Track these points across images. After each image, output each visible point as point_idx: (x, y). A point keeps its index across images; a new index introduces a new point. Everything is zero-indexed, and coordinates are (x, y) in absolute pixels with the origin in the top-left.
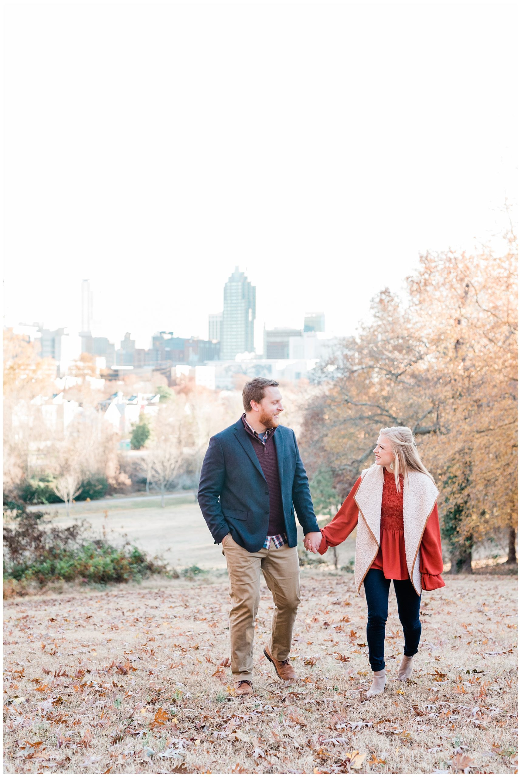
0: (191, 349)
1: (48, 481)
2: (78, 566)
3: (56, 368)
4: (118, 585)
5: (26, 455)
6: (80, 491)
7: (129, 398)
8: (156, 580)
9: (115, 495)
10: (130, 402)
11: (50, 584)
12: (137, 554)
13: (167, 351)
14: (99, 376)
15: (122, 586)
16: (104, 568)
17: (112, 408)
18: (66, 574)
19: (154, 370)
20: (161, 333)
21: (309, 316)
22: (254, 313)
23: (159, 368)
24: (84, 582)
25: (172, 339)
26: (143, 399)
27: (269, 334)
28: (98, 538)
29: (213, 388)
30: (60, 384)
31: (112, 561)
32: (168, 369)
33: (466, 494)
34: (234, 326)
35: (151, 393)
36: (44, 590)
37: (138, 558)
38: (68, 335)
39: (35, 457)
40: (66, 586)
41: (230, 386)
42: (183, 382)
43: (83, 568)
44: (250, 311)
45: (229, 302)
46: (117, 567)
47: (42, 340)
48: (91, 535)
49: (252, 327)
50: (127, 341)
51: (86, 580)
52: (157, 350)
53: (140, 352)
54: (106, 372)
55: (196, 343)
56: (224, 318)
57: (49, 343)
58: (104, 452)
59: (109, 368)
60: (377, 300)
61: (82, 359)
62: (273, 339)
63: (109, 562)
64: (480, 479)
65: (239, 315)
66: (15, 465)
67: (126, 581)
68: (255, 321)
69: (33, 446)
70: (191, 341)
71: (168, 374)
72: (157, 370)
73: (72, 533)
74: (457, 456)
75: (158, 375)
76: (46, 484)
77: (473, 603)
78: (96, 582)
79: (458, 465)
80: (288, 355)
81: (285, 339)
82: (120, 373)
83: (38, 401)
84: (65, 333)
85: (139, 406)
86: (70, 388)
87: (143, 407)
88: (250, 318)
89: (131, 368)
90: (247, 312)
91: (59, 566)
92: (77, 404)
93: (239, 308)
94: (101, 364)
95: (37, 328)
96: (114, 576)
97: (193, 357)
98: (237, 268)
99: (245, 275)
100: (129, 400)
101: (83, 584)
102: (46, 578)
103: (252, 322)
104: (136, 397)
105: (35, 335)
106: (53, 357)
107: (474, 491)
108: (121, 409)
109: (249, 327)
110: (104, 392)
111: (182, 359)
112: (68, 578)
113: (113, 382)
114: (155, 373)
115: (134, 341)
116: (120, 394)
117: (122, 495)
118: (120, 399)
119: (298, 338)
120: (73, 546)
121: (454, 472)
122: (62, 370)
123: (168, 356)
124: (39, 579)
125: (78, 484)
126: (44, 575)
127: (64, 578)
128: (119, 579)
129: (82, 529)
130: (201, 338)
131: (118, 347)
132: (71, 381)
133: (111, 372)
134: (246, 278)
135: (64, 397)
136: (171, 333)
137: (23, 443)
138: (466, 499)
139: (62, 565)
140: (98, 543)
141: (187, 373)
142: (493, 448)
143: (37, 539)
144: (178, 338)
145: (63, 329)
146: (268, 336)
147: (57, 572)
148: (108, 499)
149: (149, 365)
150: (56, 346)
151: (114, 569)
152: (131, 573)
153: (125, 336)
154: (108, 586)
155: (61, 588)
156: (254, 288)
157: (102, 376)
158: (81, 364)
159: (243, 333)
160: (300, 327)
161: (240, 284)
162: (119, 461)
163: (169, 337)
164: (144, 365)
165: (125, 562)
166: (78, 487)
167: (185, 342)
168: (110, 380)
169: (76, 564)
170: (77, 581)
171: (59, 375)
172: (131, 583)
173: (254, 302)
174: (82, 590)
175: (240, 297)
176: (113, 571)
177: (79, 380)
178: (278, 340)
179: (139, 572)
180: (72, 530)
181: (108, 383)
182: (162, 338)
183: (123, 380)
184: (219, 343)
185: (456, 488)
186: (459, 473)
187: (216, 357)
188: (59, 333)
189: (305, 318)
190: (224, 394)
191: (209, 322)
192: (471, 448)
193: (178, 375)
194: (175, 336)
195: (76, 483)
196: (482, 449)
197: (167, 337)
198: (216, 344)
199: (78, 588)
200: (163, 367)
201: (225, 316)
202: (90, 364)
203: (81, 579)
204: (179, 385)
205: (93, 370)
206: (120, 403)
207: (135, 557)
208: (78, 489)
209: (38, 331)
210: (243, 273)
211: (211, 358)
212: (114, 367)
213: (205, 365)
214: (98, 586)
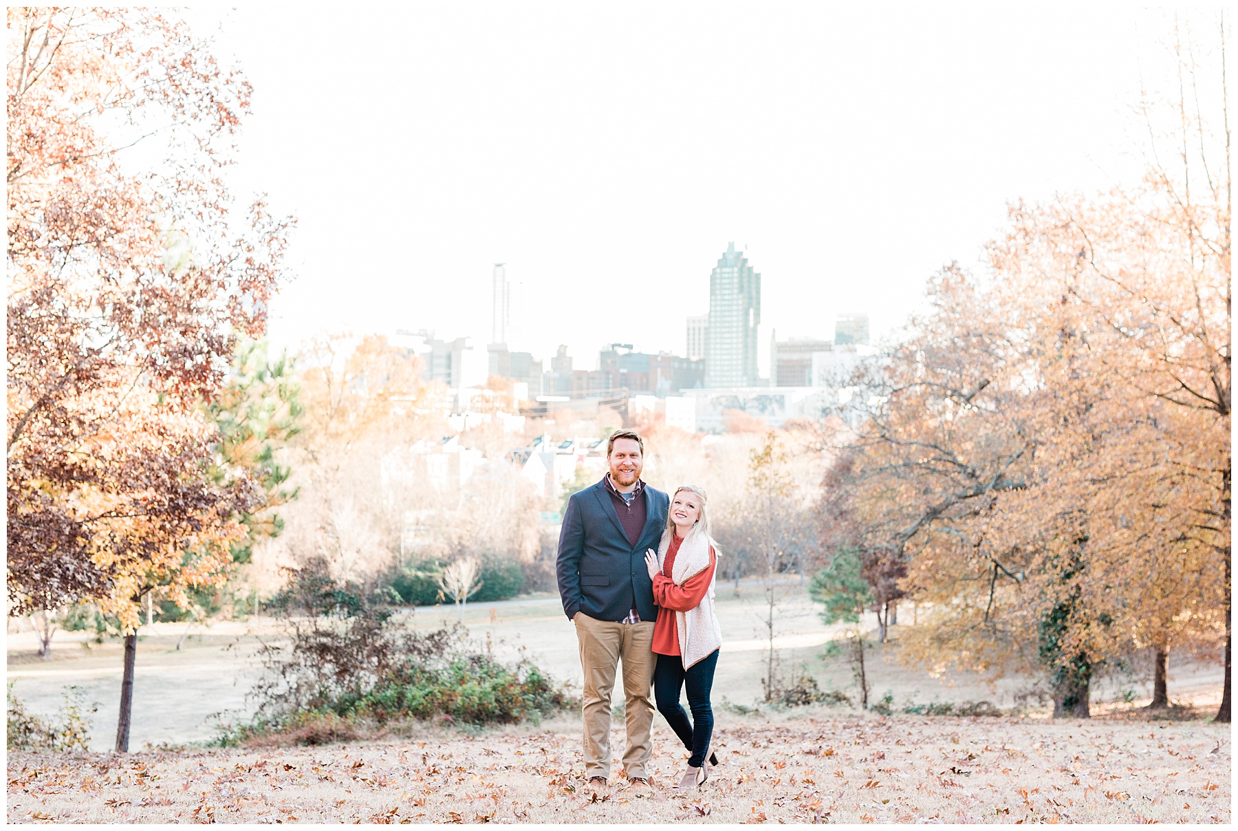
0: (659, 370)
1: (431, 570)
2: (439, 695)
3: (452, 399)
4: (503, 727)
5: (399, 530)
6: (480, 585)
7: (560, 444)
8: (564, 721)
9: (534, 594)
10: (562, 450)
11: (391, 724)
12: (535, 677)
13: (624, 374)
14: (518, 412)
15: (509, 728)
16: (480, 699)
17: (534, 460)
18: (421, 708)
19: (600, 403)
20: (613, 346)
21: (844, 319)
22: (757, 315)
23: (609, 399)
24: (447, 720)
25: (629, 355)
26: (581, 446)
27: (781, 348)
28: (478, 652)
29: (693, 431)
30: (456, 424)
31: (494, 688)
32: (623, 402)
33: (1074, 584)
34: (726, 335)
35: (594, 437)
36: (382, 732)
37: (538, 685)
38: (470, 348)
39: (412, 534)
40: (417, 726)
41: (719, 428)
42: (646, 421)
43: (445, 698)
44: (752, 311)
45: (719, 297)
46: (501, 698)
47: (431, 357)
48: (467, 647)
49: (755, 337)
50: (561, 358)
51: (450, 718)
52: (608, 373)
53: (580, 375)
54: (528, 405)
55: (668, 360)
56: (710, 322)
57: (443, 361)
58: (518, 525)
59: (533, 399)
60: (938, 281)
61: (491, 385)
62: (786, 356)
63: (489, 690)
64: (1097, 561)
65: (735, 319)
66: (380, 544)
67: (516, 721)
68: (759, 327)
69: (410, 517)
70: (659, 359)
71: (623, 408)
72: (606, 403)
73: (437, 642)
74: (1060, 522)
75: (607, 411)
76: (428, 574)
77: (1059, 757)
78: (466, 721)
79: (1062, 538)
80: (810, 380)
81: (806, 356)
82: (548, 406)
83: (419, 447)
84: (467, 345)
85: (575, 457)
86: (472, 430)
87: (581, 458)
88: (751, 324)
89: (567, 399)
90: (747, 314)
91: (409, 695)
92: (480, 453)
93: (735, 308)
94: (521, 393)
95: (425, 339)
96: (497, 712)
97: (663, 383)
98: (731, 246)
99: (745, 256)
100: (560, 447)
101: (446, 724)
102: (388, 713)
103: (755, 330)
104: (571, 442)
105: (420, 348)
106: (449, 383)
107: (1087, 580)
108: (548, 461)
109: (750, 336)
110: (525, 437)
111: (646, 386)
112: (422, 714)
113: (538, 420)
114: (603, 407)
115: (571, 358)
116: (547, 438)
117: (545, 594)
118: (548, 446)
119: (827, 354)
120: (436, 664)
121: (1055, 549)
122: (461, 403)
123: (625, 381)
124: (376, 714)
125: (477, 574)
126: (385, 708)
127: (415, 715)
128: (505, 717)
129: (454, 637)
130: (675, 354)
131: (547, 367)
132: (475, 419)
133: (536, 406)
134: (745, 261)
135: (459, 443)
136: (630, 347)
137: (394, 511)
138: (1073, 593)
139: (414, 693)
140: (477, 660)
141: (652, 409)
142: (1120, 509)
143: (381, 651)
144: (640, 354)
145: (464, 339)
146: (779, 351)
147: (405, 703)
148: (523, 599)
149: (594, 395)
150: (454, 365)
151: (497, 700)
152: (524, 707)
153: (559, 351)
154: (486, 727)
155: (409, 729)
156: (758, 276)
157: (521, 411)
158: (489, 393)
159: (740, 346)
160: (830, 337)
161: (736, 269)
162: (540, 540)
163: (626, 351)
164: (588, 395)
165: (516, 690)
166: (476, 579)
167: (650, 360)
168: (533, 418)
169: (436, 691)
170: (436, 718)
171: (456, 411)
172: (523, 725)
173: (758, 299)
174: (443, 733)
175: (736, 291)
176: (495, 704)
177: (488, 418)
178: (795, 356)
179: (538, 706)
180: (436, 638)
181: (530, 421)
182: (615, 353)
183: (554, 418)
184: (702, 361)
185: (1056, 575)
186: (1063, 551)
187: (698, 383)
188: (458, 345)
189: (838, 322)
190: (709, 439)
191: (688, 329)
192: (1084, 508)
193: (639, 411)
194: (634, 351)
195: (473, 573)
196: (1101, 510)
197: (621, 351)
198: (697, 362)
199: (437, 731)
200: (616, 398)
201: (713, 319)
202: (504, 393)
203: (443, 716)
204: (639, 426)
205: (509, 403)
206: (547, 450)
207: (533, 682)
208: (476, 584)
209: (426, 343)
210: (742, 253)
211: (690, 385)
212: (541, 398)
213: (681, 395)
214: (470, 727)
